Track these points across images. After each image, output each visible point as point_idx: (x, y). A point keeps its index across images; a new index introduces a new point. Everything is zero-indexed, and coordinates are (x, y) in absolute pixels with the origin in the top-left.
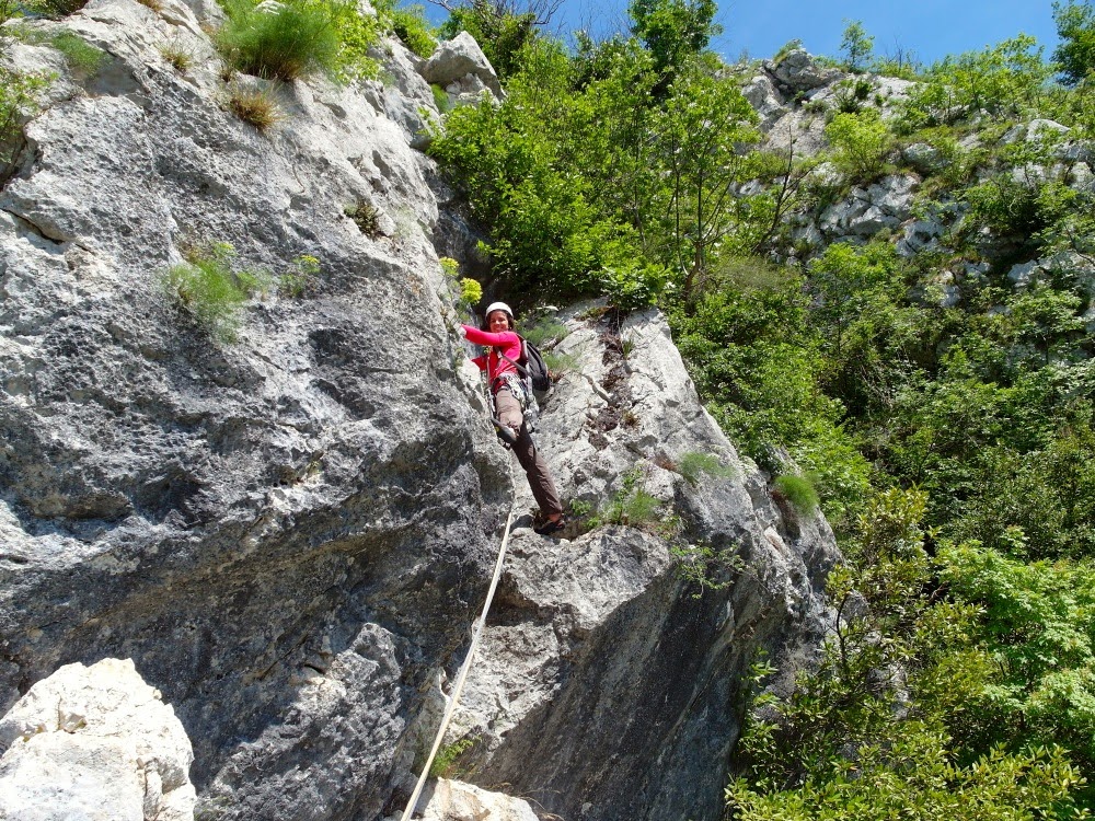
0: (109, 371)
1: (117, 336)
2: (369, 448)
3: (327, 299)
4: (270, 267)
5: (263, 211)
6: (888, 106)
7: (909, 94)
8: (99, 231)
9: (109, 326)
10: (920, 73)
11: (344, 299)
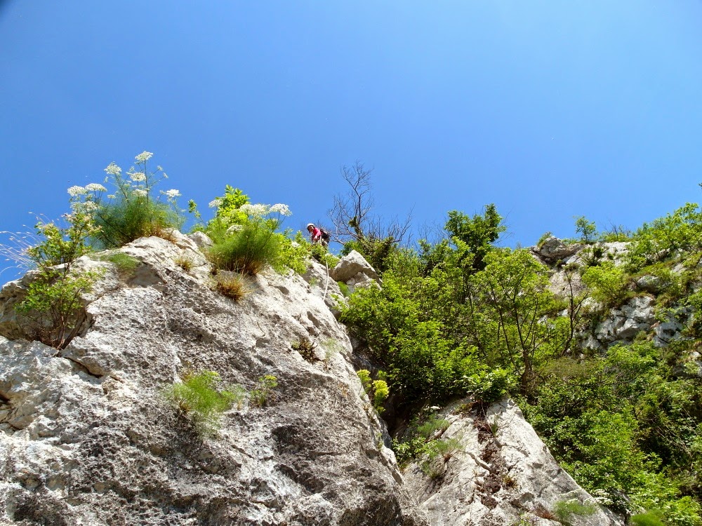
0: (126, 466)
1: (132, 438)
2: (322, 517)
3: (283, 405)
4: (244, 386)
5: (238, 349)
6: (617, 258)
7: (629, 249)
8: (127, 367)
9: (128, 432)
10: (631, 236)
11: (295, 404)
